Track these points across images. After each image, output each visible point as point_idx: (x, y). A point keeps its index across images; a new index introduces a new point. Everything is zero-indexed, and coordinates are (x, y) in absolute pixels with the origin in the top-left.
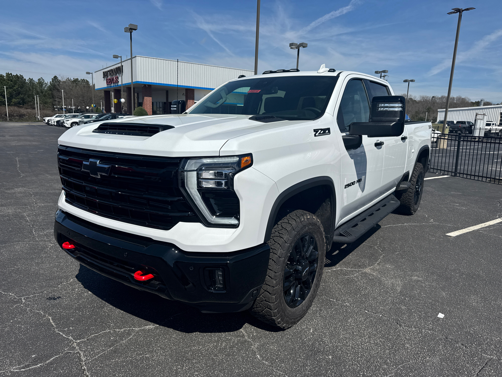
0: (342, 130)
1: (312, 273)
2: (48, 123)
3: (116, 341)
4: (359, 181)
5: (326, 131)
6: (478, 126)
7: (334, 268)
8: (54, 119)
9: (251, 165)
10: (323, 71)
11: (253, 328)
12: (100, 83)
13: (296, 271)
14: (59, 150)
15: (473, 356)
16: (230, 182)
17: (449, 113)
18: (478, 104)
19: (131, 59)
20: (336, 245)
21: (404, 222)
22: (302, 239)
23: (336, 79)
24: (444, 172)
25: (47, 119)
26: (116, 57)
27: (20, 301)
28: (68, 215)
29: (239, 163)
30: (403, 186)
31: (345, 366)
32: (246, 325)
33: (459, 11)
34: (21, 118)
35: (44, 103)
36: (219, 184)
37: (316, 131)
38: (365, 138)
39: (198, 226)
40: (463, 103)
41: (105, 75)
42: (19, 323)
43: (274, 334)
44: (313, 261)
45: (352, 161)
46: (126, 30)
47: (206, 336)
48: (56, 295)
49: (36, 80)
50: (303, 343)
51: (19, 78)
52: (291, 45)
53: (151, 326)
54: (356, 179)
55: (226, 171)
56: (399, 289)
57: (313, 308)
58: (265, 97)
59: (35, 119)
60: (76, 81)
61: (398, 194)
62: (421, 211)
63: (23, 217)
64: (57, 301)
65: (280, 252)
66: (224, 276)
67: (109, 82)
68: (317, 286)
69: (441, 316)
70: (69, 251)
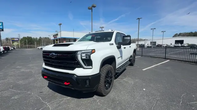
0: (116, 44)
1: (111, 81)
2: (38, 49)
3: (59, 103)
4: (121, 57)
5: (112, 44)
6: (145, 45)
7: (116, 80)
8: (40, 47)
9: (94, 52)
10: (110, 31)
11: (97, 96)
12: (52, 38)
13: (107, 80)
14: (43, 52)
15: (154, 99)
16: (90, 57)
17: (139, 42)
18: (145, 40)
19: (60, 32)
20: (117, 73)
21: (132, 67)
22: (108, 72)
23: (113, 32)
24: (140, 55)
25: (38, 47)
26: (56, 31)
27: (31, 94)
28: (45, 69)
29: (92, 52)
30: (131, 58)
31: (122, 104)
32: (95, 95)
33: (139, 19)
34: (31, 47)
35: (37, 44)
36: (87, 57)
37: (110, 44)
38: (122, 46)
39: (81, 69)
40: (141, 40)
41: (53, 36)
42: (31, 100)
43: (103, 97)
44: (111, 78)
45: (119, 52)
46: (59, 25)
47: (85, 99)
48: (42, 91)
49: (35, 38)
50: (110, 99)
51: (30, 38)
52: (100, 27)
53: (69, 98)
54: (120, 56)
55: (88, 54)
56: (133, 84)
57: (112, 90)
58: (95, 37)
59: (35, 48)
60: (46, 38)
61: (130, 60)
62: (135, 65)
63: (32, 72)
64: (42, 93)
65: (103, 75)
66: (89, 82)
67: (55, 38)
68: (113, 84)
69: (144, 89)
70: (46, 79)
